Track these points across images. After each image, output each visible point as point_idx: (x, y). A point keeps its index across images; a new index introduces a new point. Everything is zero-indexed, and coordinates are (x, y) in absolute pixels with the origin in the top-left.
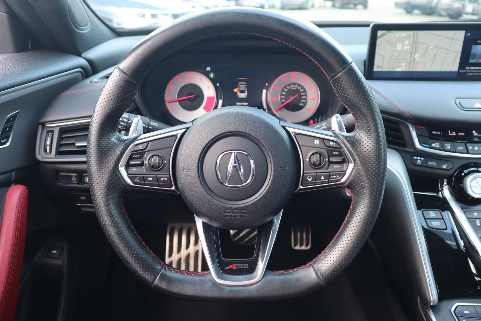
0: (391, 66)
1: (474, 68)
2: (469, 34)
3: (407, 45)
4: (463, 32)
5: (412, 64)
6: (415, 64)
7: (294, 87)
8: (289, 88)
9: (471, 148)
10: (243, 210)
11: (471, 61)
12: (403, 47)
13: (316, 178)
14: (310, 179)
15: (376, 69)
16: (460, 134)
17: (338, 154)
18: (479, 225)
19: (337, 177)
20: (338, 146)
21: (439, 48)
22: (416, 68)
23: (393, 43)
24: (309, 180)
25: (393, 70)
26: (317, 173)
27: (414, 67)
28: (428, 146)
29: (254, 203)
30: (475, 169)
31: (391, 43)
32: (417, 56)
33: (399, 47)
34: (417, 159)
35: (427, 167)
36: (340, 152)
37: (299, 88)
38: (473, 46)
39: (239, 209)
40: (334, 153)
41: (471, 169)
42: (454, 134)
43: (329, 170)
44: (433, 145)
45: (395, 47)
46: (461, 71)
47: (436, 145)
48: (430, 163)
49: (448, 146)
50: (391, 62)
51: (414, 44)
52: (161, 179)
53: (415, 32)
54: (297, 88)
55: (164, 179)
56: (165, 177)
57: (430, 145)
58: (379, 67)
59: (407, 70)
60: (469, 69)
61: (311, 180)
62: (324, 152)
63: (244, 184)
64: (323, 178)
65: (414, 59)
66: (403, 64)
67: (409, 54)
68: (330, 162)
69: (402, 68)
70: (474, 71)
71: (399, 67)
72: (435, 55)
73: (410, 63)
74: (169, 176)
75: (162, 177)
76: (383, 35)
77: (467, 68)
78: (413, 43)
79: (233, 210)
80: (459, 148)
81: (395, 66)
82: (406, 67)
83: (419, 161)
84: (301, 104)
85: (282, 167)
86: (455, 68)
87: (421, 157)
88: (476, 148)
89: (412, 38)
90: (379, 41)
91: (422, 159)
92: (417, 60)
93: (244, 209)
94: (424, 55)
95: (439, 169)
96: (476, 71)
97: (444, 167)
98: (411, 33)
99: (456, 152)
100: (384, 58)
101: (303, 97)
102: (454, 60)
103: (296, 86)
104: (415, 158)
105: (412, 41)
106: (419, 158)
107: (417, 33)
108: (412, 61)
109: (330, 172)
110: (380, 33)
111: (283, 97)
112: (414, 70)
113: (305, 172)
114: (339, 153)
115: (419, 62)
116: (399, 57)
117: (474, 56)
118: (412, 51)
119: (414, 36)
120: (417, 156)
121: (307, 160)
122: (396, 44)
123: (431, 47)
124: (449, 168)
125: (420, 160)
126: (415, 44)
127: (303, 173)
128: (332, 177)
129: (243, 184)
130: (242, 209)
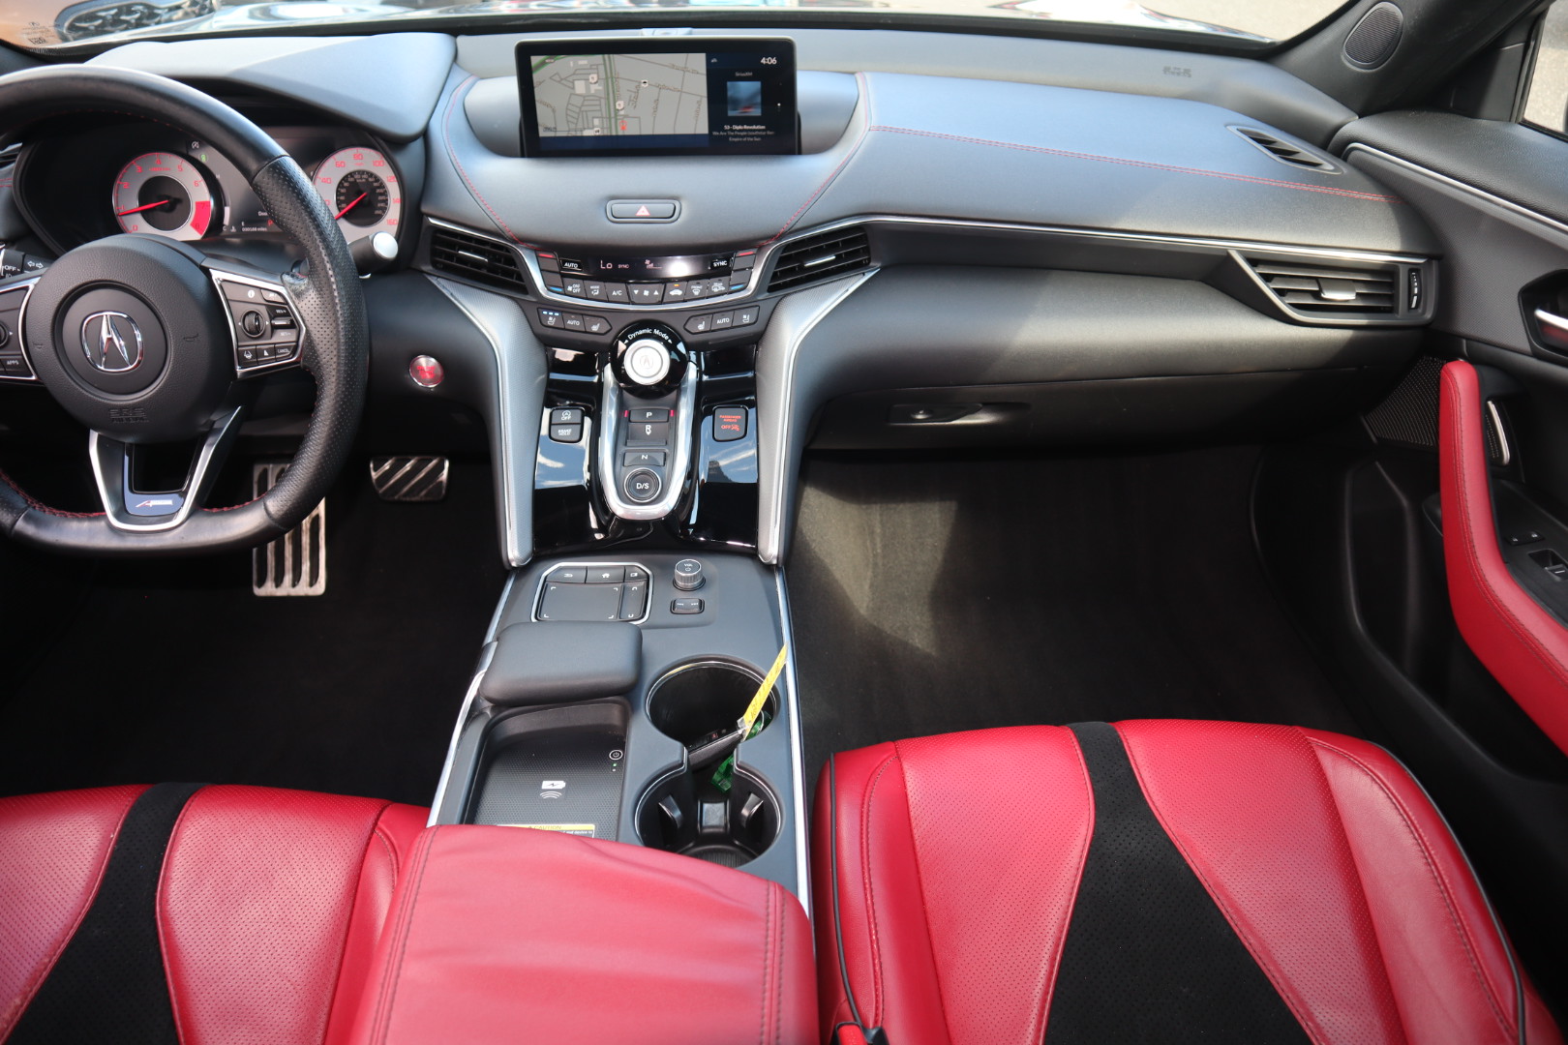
0: (572, 126)
1: (740, 127)
2: (714, 60)
3: (595, 83)
4: (703, 56)
5: (613, 121)
6: (619, 122)
7: (361, 178)
8: (352, 180)
9: (636, 292)
11: (731, 113)
12: (588, 88)
13: (257, 353)
15: (542, 133)
16: (620, 266)
17: (283, 312)
18: (648, 433)
19: (286, 351)
20: (281, 300)
21: (660, 87)
22: (623, 128)
23: (565, 79)
24: (246, 356)
25: (579, 134)
26: (256, 345)
27: (619, 128)
28: (560, 290)
29: (150, 398)
30: (648, 331)
31: (562, 79)
32: (620, 105)
33: (580, 87)
34: (548, 316)
35: (564, 329)
36: (286, 309)
37: (370, 180)
38: (729, 84)
39: (129, 408)
40: (278, 311)
41: (641, 332)
42: (609, 266)
43: (273, 340)
44: (570, 289)
45: (573, 88)
46: (715, 133)
47: (575, 288)
48: (569, 322)
49: (596, 289)
50: (570, 119)
51: (610, 81)
52: (9, 363)
53: (606, 56)
54: (367, 180)
55: (13, 362)
56: (14, 360)
57: (564, 287)
58: (547, 129)
59: (606, 133)
60: (731, 130)
61: (250, 357)
62: (263, 311)
63: (130, 367)
64: (266, 354)
65: (617, 111)
66: (596, 122)
67: (603, 101)
68: (274, 328)
69: (596, 129)
70: (742, 134)
71: (589, 128)
72: (657, 101)
73: (610, 118)
74: (20, 357)
75: (9, 360)
76: (543, 63)
77: (727, 127)
78: (607, 78)
79: (121, 408)
80: (614, 293)
81: (580, 126)
82: (602, 128)
83: (550, 319)
84: (377, 212)
86: (701, 126)
87: (554, 311)
88: (646, 293)
89: (602, 68)
90: (536, 77)
91: (557, 314)
92: (622, 113)
94: (633, 101)
95: (586, 332)
96: (745, 133)
97: (595, 328)
98: (598, 59)
99: (608, 302)
100: (554, 111)
101: (380, 198)
102: (697, 112)
103: (365, 176)
104: (545, 313)
105: (603, 75)
106: (551, 313)
107: (609, 58)
108: (613, 115)
109: (275, 344)
110: (535, 60)
111: (342, 198)
112: (620, 133)
113: (240, 344)
115: (626, 116)
116: (583, 109)
117: (736, 103)
118: (608, 94)
119: (605, 64)
120: (549, 310)
121: (239, 324)
122: (573, 83)
123: (643, 85)
124: (603, 331)
125: (553, 316)
126: (610, 79)
127: (238, 346)
128: (279, 352)
129: (128, 366)
130: (133, 407)
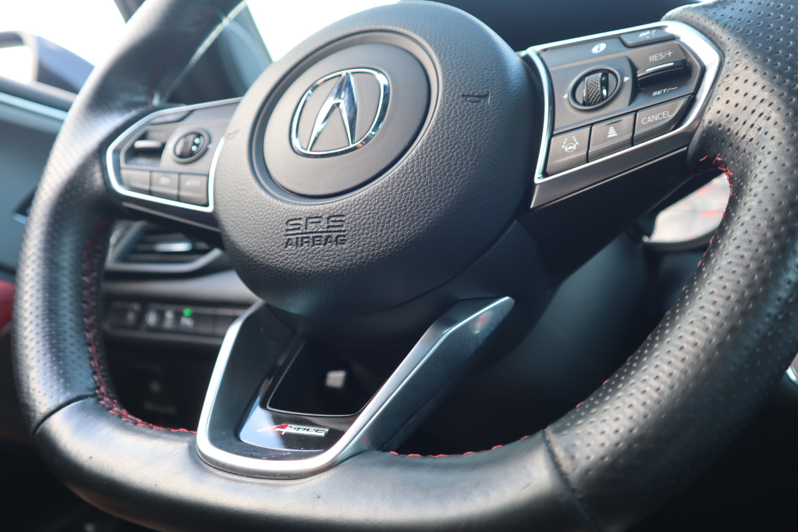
10: (334, 216)
13: (591, 139)
14: (570, 148)
17: (667, 56)
19: (661, 116)
24: (566, 149)
26: (592, 124)
29: (366, 195)
39: (321, 217)
40: (653, 58)
43: (635, 105)
52: (187, 183)
55: (194, 182)
56: (196, 180)
61: (574, 147)
64: (612, 133)
74: (205, 177)
75: (190, 180)
85: (468, 96)
93: (338, 216)
109: (637, 111)
113: (555, 131)
114: (670, 53)
121: (566, 96)
127: (551, 136)
128: (645, 121)
130: (329, 213)
